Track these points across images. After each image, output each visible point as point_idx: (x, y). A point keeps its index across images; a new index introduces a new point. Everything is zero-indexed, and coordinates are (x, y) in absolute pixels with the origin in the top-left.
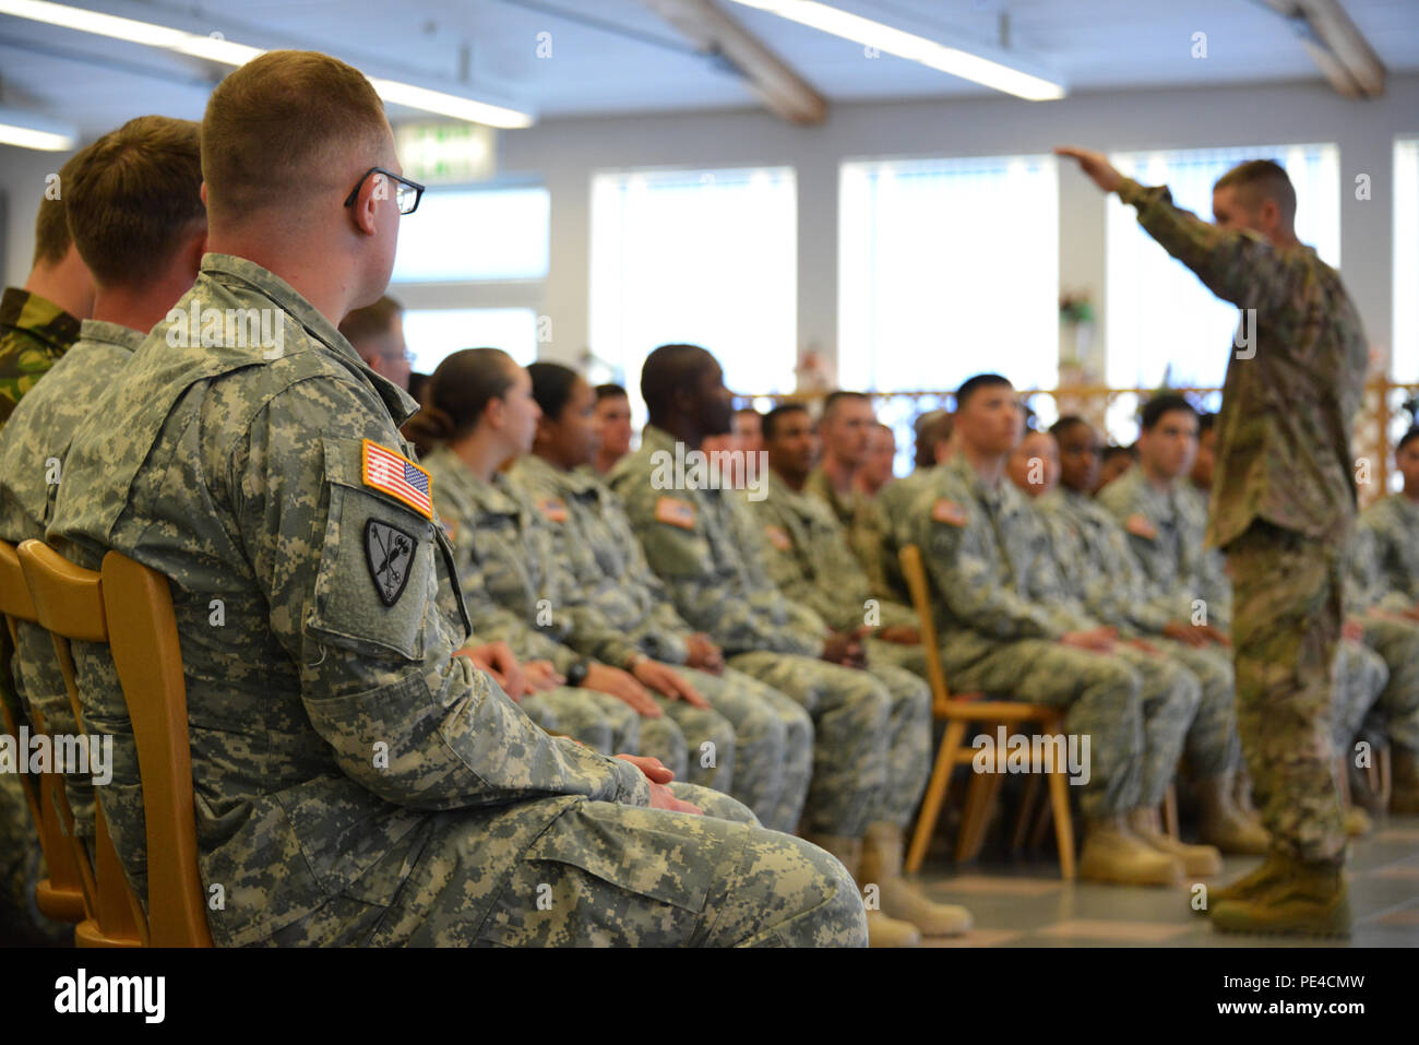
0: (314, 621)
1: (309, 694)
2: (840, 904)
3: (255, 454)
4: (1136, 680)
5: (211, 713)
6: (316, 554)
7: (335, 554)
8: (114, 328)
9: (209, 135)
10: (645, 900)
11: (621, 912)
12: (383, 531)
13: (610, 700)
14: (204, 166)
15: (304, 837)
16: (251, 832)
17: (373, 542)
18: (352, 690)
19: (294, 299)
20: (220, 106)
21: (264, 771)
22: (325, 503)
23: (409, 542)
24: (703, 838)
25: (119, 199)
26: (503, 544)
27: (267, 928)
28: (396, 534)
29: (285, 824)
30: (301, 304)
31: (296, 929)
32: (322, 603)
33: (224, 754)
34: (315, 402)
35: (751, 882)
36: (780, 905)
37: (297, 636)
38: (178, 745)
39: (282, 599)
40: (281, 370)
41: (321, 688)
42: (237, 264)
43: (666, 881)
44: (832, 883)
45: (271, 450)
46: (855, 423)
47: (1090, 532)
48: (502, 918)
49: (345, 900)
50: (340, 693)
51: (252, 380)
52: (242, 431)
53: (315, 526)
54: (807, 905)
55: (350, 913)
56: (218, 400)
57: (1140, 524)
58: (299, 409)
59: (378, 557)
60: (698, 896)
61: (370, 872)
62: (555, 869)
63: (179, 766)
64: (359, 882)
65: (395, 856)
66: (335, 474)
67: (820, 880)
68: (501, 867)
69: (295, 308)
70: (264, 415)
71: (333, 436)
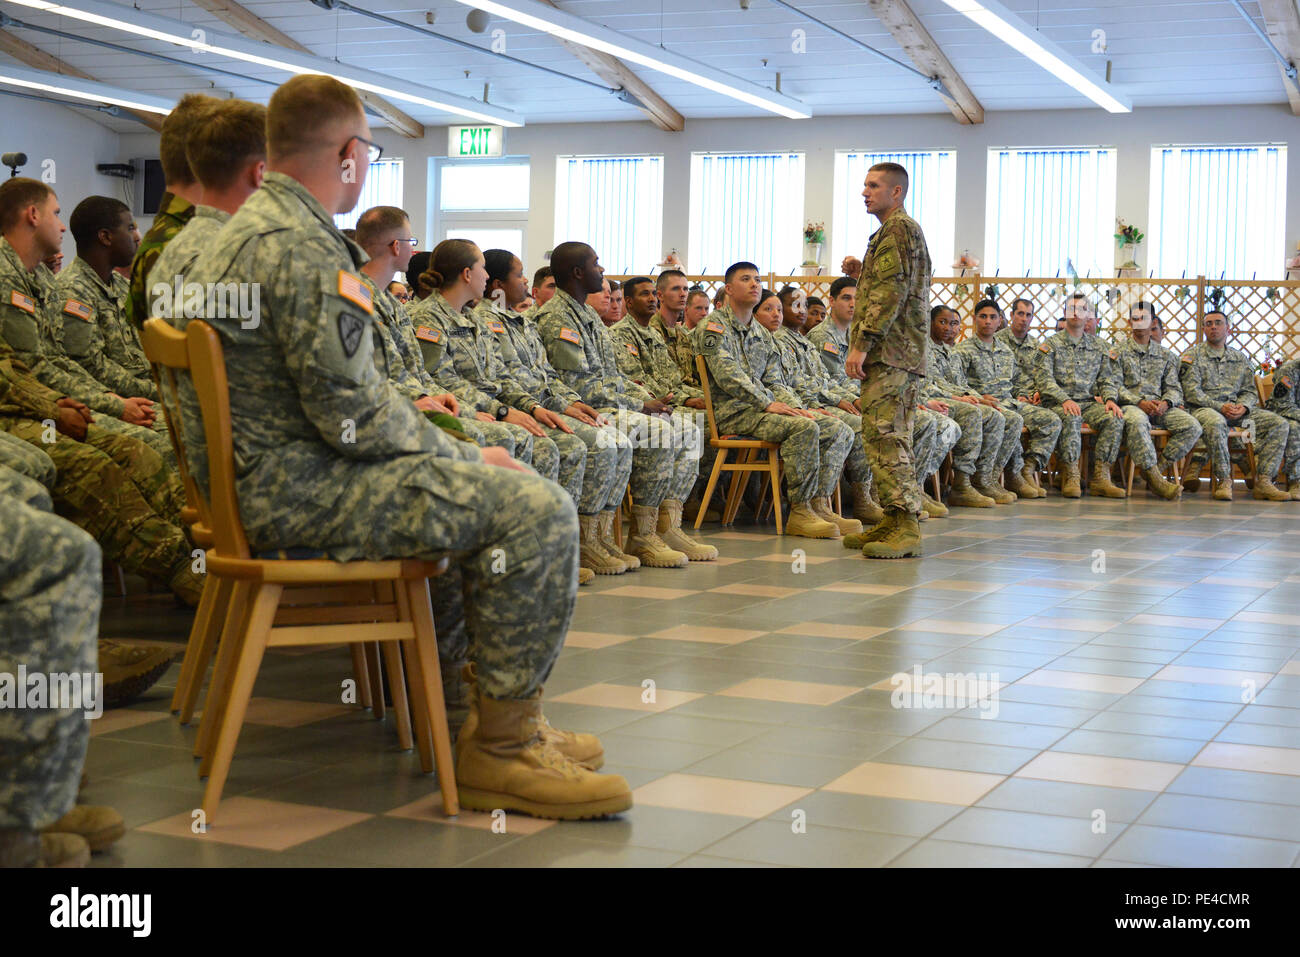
0: (311, 362)
1: (306, 400)
2: (563, 513)
3: (283, 275)
4: (818, 428)
5: (243, 408)
6: (314, 328)
7: (323, 329)
8: (211, 209)
9: (270, 115)
10: (462, 508)
11: (450, 513)
12: (348, 319)
13: (518, 428)
14: (267, 131)
15: (288, 471)
16: (260, 469)
17: (343, 324)
18: (329, 399)
19: (308, 196)
20: (277, 100)
21: (271, 440)
22: (319, 302)
23: (360, 325)
24: (494, 477)
25: (211, 142)
26: (465, 344)
27: (269, 518)
28: (354, 320)
29: (278, 464)
30: (313, 200)
31: (283, 520)
32: (316, 354)
33: (250, 430)
34: (316, 250)
35: (518, 500)
36: (532, 512)
37: (299, 371)
38: (226, 424)
39: (294, 351)
40: (299, 233)
41: (312, 398)
42: (281, 177)
43: (474, 499)
44: (559, 501)
45: (292, 274)
46: (677, 288)
47: (801, 351)
48: (389, 515)
49: (309, 504)
50: (323, 400)
51: (284, 235)
52: (276, 262)
53: (313, 314)
54: (546, 513)
55: (312, 511)
56: (265, 244)
57: (829, 347)
58: (308, 253)
59: (345, 331)
60: (489, 506)
61: (323, 490)
62: (416, 491)
63: (226, 436)
64: (317, 496)
65: (335, 483)
66: (326, 288)
67: (554, 500)
68: (389, 489)
69: (309, 202)
70: (288, 255)
71: (324, 268)
